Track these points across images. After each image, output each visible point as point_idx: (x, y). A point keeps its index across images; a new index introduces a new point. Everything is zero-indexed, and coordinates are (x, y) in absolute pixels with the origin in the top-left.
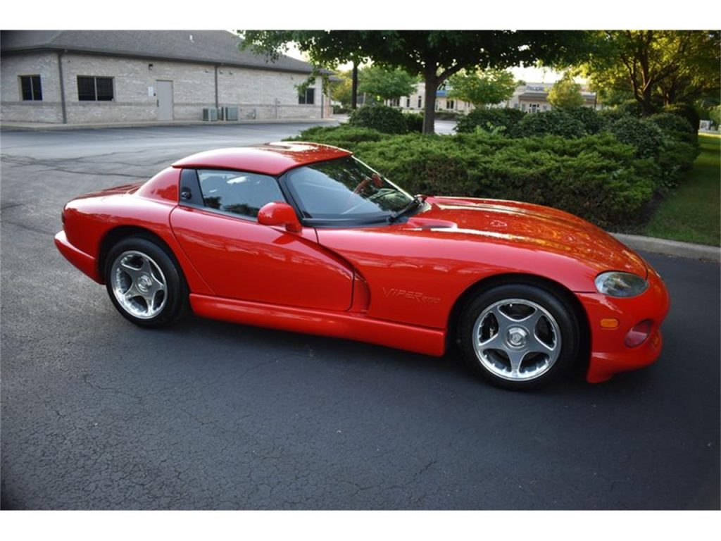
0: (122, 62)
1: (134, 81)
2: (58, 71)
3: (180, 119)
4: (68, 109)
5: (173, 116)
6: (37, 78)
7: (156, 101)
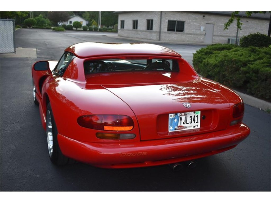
1: (195, 24)
2: (160, 18)
3: (215, 43)
4: (162, 34)
5: (212, 41)
6: (152, 21)
7: (204, 34)
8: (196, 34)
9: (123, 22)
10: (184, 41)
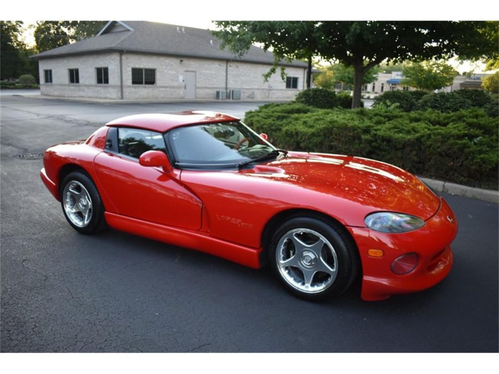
0: (162, 59)
1: (170, 72)
2: (119, 64)
3: (200, 98)
4: (125, 90)
5: (195, 96)
6: (106, 69)
7: (184, 86)
8: (174, 87)
10: (157, 98)
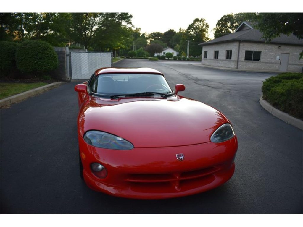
1: (271, 53)
2: (238, 49)
3: (290, 71)
4: (239, 63)
5: (287, 69)
6: (231, 51)
7: (280, 62)
8: (272, 63)
9: (206, 53)
10: (259, 69)
